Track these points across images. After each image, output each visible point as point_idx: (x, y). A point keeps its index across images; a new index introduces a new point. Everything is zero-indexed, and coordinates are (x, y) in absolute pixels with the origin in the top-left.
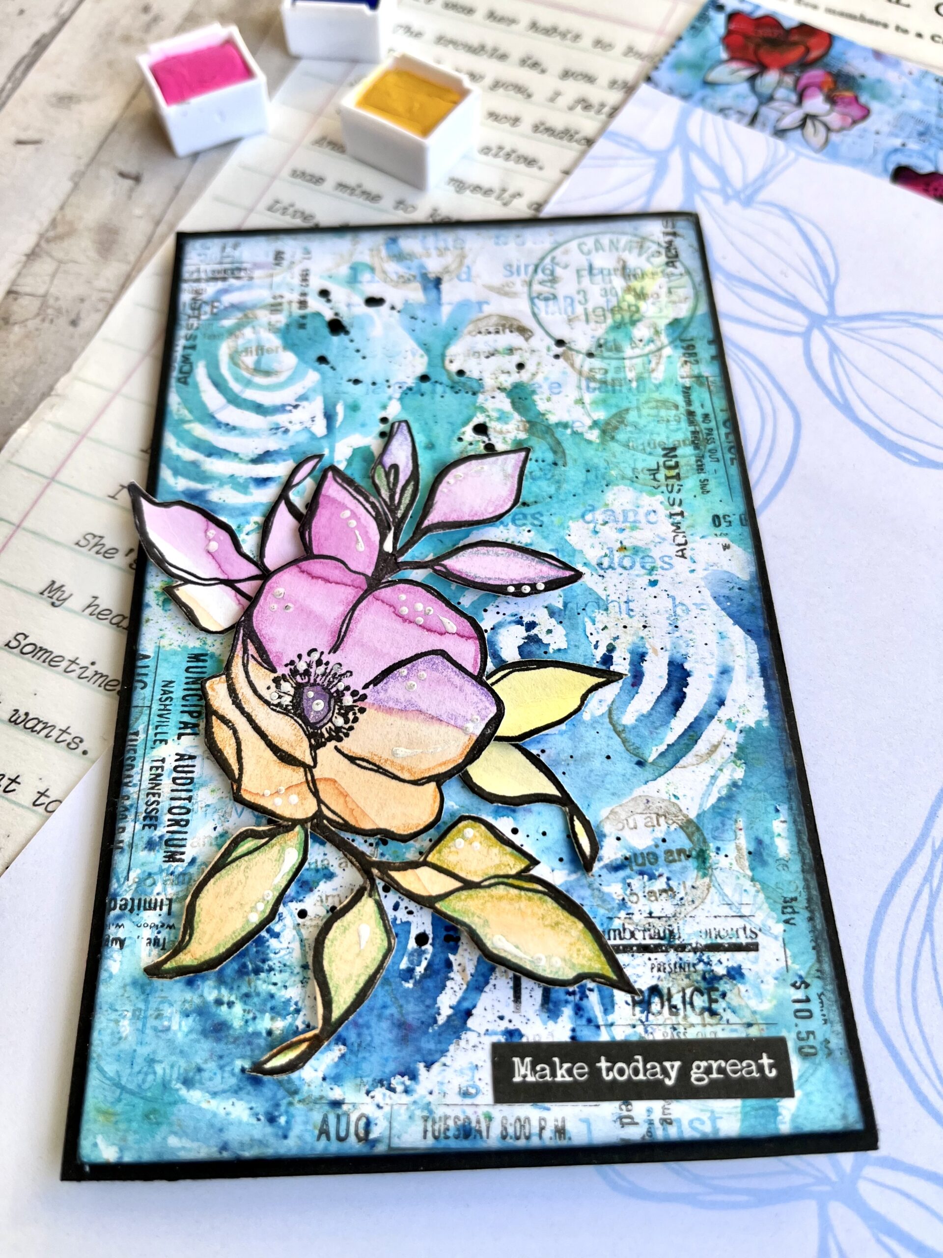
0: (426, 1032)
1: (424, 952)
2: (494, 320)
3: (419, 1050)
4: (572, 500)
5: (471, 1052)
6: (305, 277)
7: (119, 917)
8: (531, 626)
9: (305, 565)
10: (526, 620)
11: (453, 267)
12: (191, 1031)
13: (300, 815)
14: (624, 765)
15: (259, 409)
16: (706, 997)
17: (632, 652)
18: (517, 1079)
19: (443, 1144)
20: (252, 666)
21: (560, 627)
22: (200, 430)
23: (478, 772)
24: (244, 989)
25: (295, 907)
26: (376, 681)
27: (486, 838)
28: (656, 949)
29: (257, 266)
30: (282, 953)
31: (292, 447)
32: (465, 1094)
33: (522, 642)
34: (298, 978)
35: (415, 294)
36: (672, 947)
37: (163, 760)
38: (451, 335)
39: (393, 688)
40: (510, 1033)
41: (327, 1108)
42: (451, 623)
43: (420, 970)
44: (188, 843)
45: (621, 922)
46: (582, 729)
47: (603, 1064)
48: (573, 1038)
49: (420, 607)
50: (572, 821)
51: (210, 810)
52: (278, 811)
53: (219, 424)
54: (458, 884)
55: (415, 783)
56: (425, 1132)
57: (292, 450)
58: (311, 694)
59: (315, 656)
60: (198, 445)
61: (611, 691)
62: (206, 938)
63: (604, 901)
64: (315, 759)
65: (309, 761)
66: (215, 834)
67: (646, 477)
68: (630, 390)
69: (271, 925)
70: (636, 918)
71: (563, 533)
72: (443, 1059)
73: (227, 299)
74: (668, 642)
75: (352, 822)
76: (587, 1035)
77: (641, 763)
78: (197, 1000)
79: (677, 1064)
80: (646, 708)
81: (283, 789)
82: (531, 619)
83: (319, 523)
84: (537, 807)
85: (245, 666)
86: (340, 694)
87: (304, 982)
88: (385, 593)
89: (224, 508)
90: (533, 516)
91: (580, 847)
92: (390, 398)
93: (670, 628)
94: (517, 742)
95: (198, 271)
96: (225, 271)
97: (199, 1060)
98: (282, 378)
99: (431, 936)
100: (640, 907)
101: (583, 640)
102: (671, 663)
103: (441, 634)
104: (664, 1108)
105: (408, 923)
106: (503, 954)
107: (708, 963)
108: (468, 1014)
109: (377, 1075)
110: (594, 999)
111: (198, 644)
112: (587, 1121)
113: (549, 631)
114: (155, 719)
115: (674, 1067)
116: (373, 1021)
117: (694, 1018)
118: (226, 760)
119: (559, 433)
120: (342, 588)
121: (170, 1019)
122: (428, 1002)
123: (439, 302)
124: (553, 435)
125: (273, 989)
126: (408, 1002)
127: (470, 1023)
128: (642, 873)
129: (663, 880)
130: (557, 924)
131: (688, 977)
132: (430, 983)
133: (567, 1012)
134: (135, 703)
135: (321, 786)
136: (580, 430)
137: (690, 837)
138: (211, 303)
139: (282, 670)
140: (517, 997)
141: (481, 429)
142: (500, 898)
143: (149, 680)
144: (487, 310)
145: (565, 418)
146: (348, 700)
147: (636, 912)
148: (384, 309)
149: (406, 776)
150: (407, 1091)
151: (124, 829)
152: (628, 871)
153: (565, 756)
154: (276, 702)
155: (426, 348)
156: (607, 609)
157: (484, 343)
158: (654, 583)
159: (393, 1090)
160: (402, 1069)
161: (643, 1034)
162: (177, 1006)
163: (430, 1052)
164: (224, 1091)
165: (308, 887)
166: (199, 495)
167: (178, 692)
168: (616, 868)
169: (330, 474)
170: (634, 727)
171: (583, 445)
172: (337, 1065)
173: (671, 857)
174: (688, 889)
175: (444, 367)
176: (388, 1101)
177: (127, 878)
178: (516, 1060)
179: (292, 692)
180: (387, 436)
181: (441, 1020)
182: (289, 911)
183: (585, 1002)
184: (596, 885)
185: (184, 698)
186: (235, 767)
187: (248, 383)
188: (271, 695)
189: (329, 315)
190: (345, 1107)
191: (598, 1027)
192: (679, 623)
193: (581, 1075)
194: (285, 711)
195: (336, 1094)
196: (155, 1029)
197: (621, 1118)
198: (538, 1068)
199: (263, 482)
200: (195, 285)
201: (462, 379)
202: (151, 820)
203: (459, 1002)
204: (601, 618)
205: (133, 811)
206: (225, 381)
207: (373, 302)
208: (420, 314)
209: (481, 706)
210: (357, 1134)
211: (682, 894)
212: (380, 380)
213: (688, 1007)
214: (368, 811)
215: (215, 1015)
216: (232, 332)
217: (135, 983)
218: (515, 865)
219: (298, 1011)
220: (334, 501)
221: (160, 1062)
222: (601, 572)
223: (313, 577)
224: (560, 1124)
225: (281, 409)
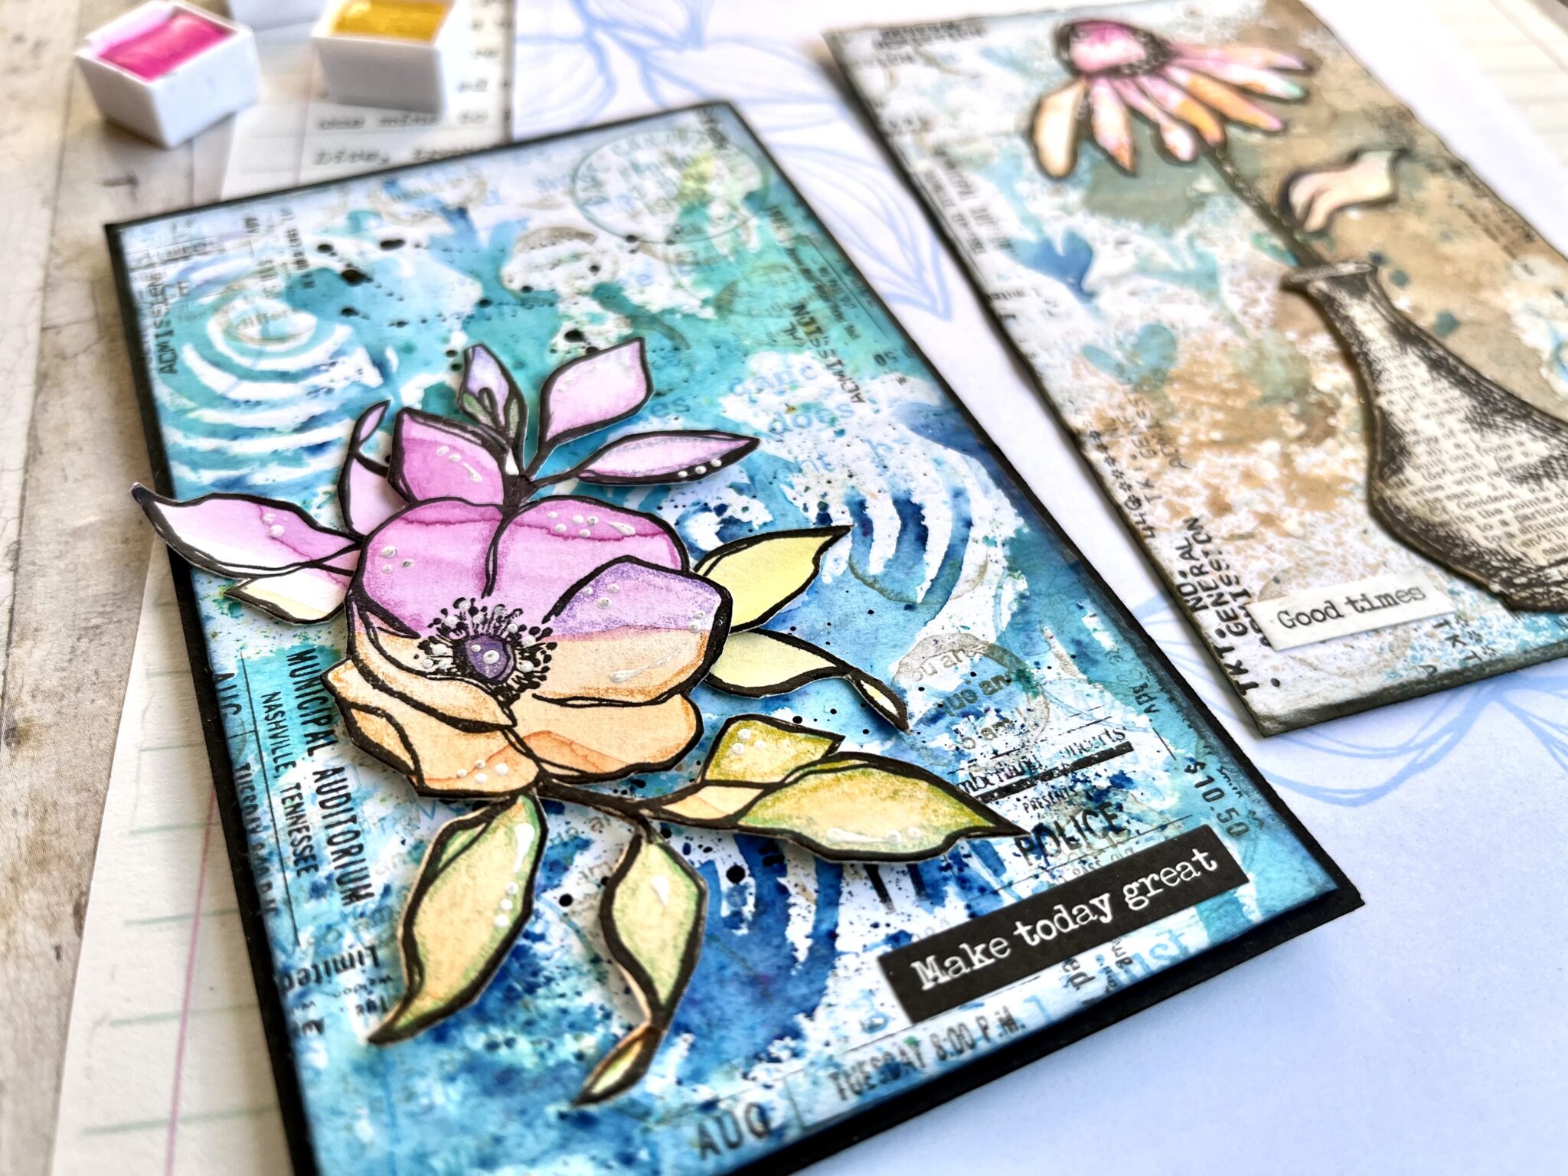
0: (789, 977)
1: (745, 887)
2: (544, 234)
3: (789, 1001)
4: (711, 379)
5: (856, 978)
6: (293, 236)
7: (302, 995)
8: (721, 509)
9: (410, 515)
10: (713, 505)
11: (475, 194)
12: (466, 1097)
13: (517, 783)
14: (891, 615)
15: (284, 376)
16: (1101, 816)
17: (848, 504)
18: (928, 985)
19: (871, 1096)
20: (384, 639)
21: (755, 501)
22: (212, 416)
23: (726, 670)
24: (522, 1017)
25: (552, 896)
26: (557, 610)
27: (768, 732)
28: (1020, 787)
29: (223, 237)
30: (557, 955)
31: (343, 406)
32: (872, 1028)
33: (718, 528)
34: (591, 978)
35: (441, 227)
36: (1037, 778)
37: (298, 786)
38: (500, 255)
39: (582, 611)
40: (894, 939)
41: (698, 1116)
42: (626, 525)
43: (749, 910)
44: (371, 871)
45: (967, 772)
46: (829, 594)
47: (1022, 930)
48: (972, 915)
49: (579, 519)
50: (861, 687)
51: (386, 824)
52: (486, 789)
53: (235, 404)
54: (757, 792)
55: (654, 702)
56: (841, 1091)
57: (344, 409)
58: (477, 648)
59: (465, 606)
60: (213, 431)
61: (843, 548)
62: (444, 970)
63: (936, 758)
64: (511, 716)
65: (504, 720)
66: (405, 849)
67: (784, 338)
68: (730, 264)
69: (527, 927)
70: (982, 762)
71: (716, 411)
72: (825, 1000)
73: (197, 277)
74: (882, 483)
75: (591, 769)
76: (987, 906)
77: (910, 607)
78: (458, 1056)
79: (1106, 897)
80: (891, 552)
81: (482, 762)
82: (718, 502)
83: (413, 468)
84: (813, 687)
85: (375, 642)
86: (515, 639)
87: (601, 979)
88: (530, 516)
89: (276, 488)
90: (674, 403)
91: (882, 709)
92: (450, 331)
93: (879, 470)
94: (760, 627)
95: (148, 256)
96: (184, 250)
97: (492, 1129)
98: (304, 339)
99: (745, 867)
100: (981, 751)
101: (788, 507)
102: (896, 502)
103: (618, 540)
104: (1114, 950)
105: (711, 863)
106: (846, 847)
107: (1086, 781)
108: (832, 936)
109: (748, 1049)
110: (975, 864)
111: (297, 642)
112: (1034, 999)
113: (745, 509)
114: (267, 743)
115: (1103, 902)
116: (715, 990)
117: (1100, 843)
118: (389, 753)
119: (667, 319)
120: (471, 526)
121: (428, 1094)
122: (776, 941)
123: (470, 230)
124: (662, 324)
125: (562, 1003)
126: (750, 951)
127: (840, 945)
128: (965, 715)
129: (992, 713)
130: (896, 792)
131: (1070, 803)
132: (768, 920)
133: (951, 890)
134: (230, 733)
135: (532, 744)
136: (690, 312)
137: (1000, 661)
138: (178, 283)
139: (425, 635)
140: (884, 896)
141: (574, 335)
142: (815, 789)
143: (242, 701)
144: (532, 225)
145: (668, 304)
146: (528, 640)
147: (978, 756)
148: (406, 249)
149: (640, 699)
150: (796, 1054)
151: (269, 886)
152: (948, 719)
153: (820, 626)
154: (433, 669)
155: (475, 274)
156: (800, 471)
157: (542, 255)
158: (841, 433)
159: (777, 1060)
160: (777, 1031)
161: (1052, 881)
162: (434, 1074)
163: (805, 998)
164: (545, 1153)
165: (559, 867)
166: (237, 482)
167: (289, 702)
168: (933, 719)
169: (406, 417)
170: (886, 575)
171: (701, 324)
172: (688, 1060)
173: (990, 687)
174: (1025, 714)
175: (504, 288)
176: (777, 1075)
177: (297, 942)
178: (917, 965)
179: (450, 652)
180: (462, 365)
181: (802, 955)
182: (546, 903)
183: (966, 872)
184: (919, 744)
185: (300, 707)
186: (406, 757)
187: (260, 354)
188: (424, 663)
189: (339, 267)
190: (722, 1106)
191: (995, 893)
192: (886, 463)
193: (1002, 952)
194: (449, 676)
195: (703, 1093)
196: (412, 1115)
197: (1071, 980)
198: (947, 963)
199: (319, 448)
200: (149, 271)
201: (531, 294)
202: (307, 861)
203: (815, 928)
204: (798, 480)
205: (275, 859)
206: (228, 359)
207: (388, 244)
208: (454, 244)
209: (700, 599)
210: (753, 1131)
211: (1021, 721)
212: (429, 314)
213: (1087, 833)
214: (605, 751)
215: (493, 1064)
216: (216, 308)
217: (358, 1069)
218: (817, 750)
219: (607, 1016)
220: (422, 442)
221: (435, 1153)
222: (778, 437)
223: (427, 524)
224: (1003, 1015)
225: (315, 369)
